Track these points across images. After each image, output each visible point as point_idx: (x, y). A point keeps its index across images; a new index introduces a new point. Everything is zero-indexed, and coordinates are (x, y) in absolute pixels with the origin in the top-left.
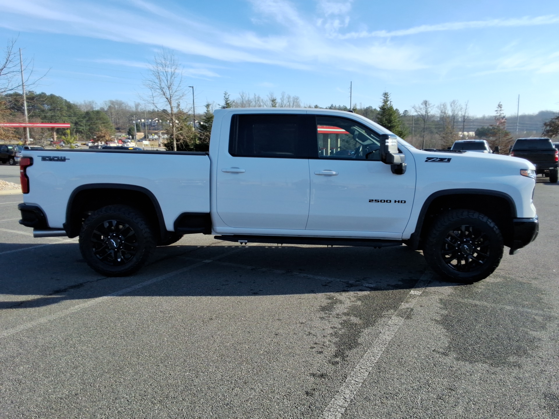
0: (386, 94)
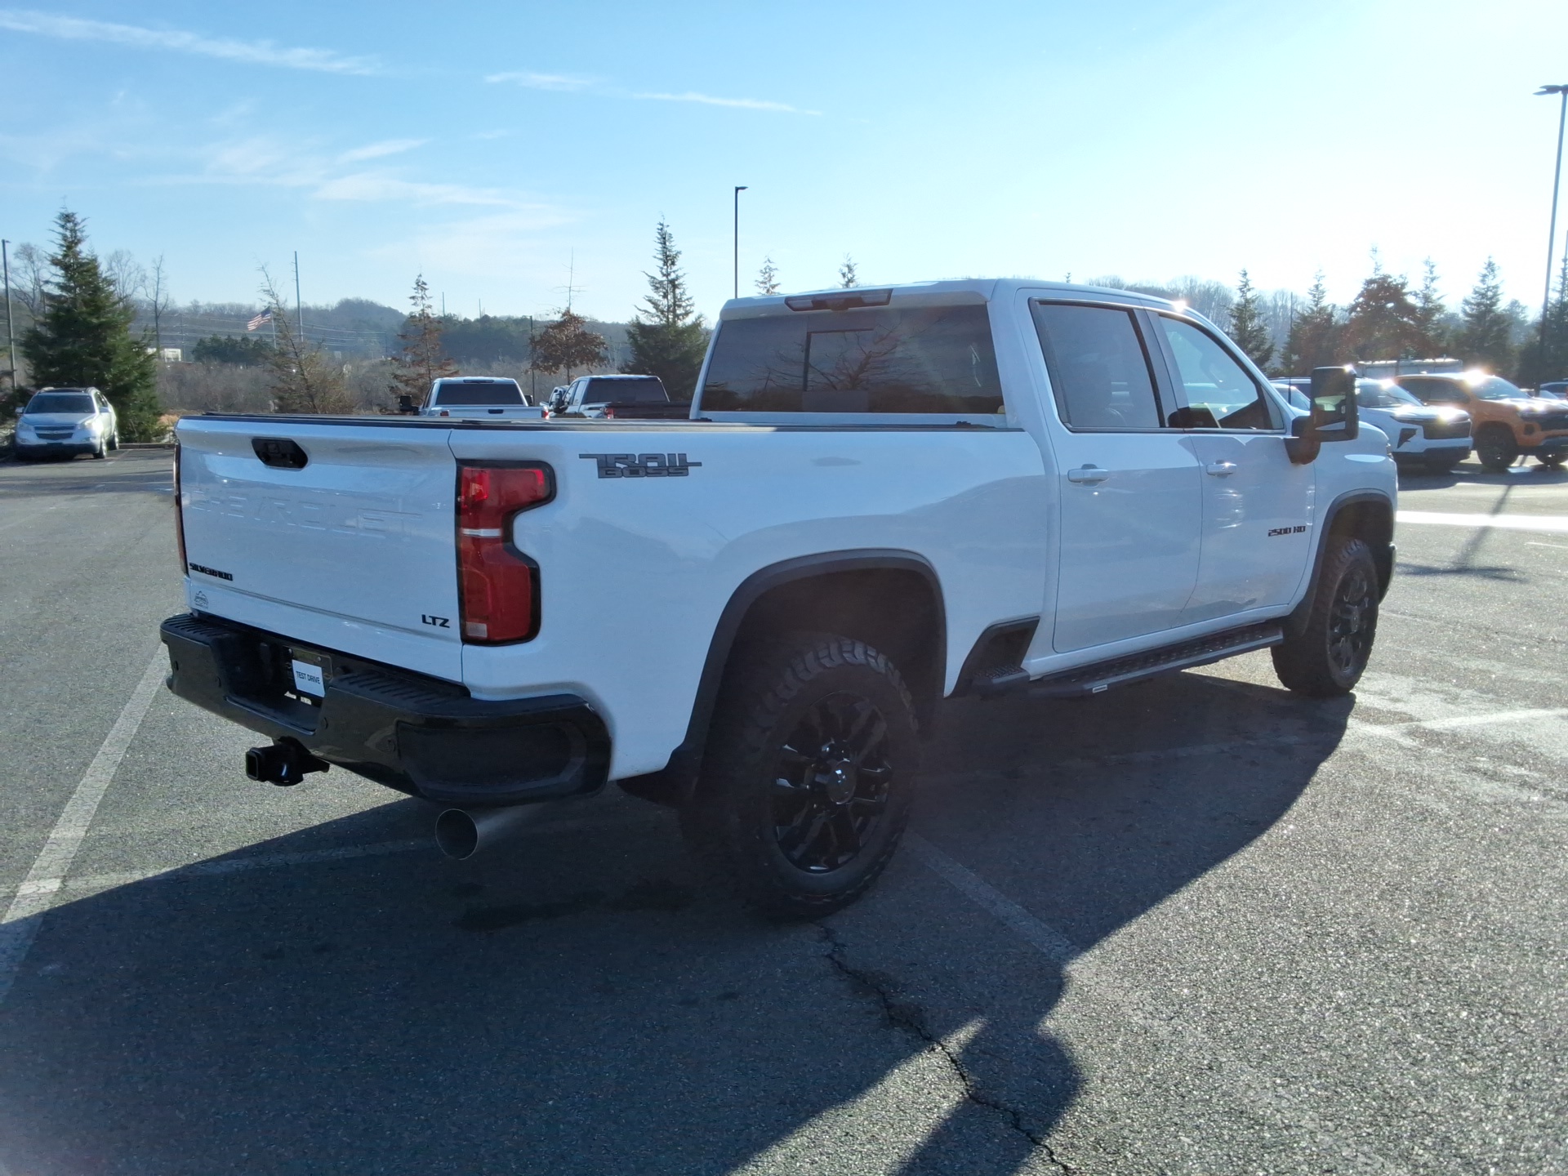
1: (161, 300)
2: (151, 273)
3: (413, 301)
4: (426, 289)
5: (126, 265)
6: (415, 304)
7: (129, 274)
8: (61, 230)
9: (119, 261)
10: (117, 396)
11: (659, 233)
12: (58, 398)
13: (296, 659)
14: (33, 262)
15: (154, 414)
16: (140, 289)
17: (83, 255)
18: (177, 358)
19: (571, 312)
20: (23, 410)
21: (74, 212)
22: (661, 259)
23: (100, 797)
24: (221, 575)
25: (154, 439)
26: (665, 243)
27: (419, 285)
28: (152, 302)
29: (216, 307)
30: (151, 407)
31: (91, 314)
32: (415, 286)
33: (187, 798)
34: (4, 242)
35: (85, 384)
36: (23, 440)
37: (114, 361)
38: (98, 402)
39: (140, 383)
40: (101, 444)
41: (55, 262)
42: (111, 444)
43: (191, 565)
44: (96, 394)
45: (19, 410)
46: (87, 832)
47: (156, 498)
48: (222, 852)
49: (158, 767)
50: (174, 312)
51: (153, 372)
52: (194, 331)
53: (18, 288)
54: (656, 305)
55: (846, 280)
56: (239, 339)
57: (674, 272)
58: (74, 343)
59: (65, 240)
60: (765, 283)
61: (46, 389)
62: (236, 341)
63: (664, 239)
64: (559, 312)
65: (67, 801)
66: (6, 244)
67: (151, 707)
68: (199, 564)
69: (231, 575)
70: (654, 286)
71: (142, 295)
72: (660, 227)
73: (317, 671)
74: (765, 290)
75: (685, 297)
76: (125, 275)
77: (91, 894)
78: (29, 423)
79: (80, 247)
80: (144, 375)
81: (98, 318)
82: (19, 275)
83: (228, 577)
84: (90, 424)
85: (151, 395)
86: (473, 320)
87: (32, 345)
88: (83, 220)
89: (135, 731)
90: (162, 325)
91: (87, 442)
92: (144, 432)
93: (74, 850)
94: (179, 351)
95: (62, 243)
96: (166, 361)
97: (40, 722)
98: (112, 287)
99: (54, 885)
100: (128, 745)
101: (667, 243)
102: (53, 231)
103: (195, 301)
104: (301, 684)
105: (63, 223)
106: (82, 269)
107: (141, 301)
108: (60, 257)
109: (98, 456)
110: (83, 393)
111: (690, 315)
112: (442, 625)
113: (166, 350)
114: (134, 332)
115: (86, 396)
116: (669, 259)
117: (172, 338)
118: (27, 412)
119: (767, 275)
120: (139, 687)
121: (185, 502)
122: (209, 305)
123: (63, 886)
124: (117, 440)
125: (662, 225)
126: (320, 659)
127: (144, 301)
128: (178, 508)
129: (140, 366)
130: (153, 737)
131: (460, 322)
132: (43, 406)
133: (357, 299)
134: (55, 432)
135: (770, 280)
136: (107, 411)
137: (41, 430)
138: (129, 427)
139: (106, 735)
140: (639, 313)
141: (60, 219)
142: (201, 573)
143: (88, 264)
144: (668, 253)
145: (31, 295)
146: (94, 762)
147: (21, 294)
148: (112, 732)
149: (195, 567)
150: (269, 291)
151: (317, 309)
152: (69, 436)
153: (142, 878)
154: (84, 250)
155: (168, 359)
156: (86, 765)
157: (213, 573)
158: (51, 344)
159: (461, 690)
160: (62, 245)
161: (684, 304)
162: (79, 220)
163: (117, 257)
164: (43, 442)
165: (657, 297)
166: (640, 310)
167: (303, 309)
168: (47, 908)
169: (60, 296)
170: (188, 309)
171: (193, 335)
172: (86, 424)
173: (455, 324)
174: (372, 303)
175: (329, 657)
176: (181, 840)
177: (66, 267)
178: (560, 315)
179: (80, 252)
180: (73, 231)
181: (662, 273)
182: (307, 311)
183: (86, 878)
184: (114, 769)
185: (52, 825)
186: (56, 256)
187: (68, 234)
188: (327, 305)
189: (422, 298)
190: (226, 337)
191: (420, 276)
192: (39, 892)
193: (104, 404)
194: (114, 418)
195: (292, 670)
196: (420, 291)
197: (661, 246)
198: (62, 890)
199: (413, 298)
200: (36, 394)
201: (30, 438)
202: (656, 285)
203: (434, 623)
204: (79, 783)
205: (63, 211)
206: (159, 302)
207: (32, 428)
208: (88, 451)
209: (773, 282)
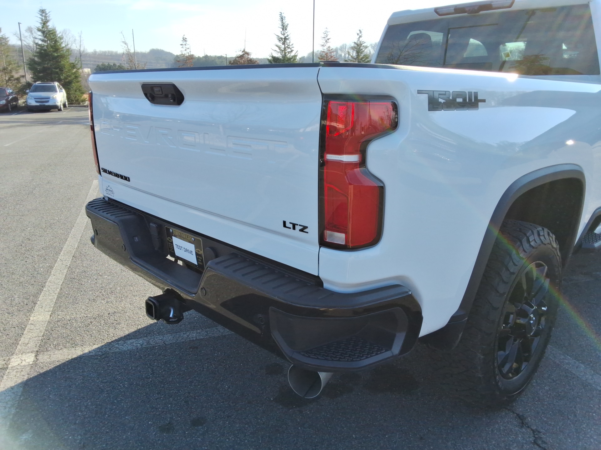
0: (43, 11)
1: (82, 49)
2: (78, 38)
3: (181, 46)
4: (186, 41)
5: (68, 35)
6: (182, 47)
7: (69, 39)
8: (41, 17)
9: (65, 33)
10: (66, 85)
11: (280, 16)
12: (43, 86)
13: (175, 236)
14: (32, 34)
15: (81, 93)
16: (74, 44)
17: (50, 27)
18: (89, 72)
19: (246, 51)
20: (29, 91)
21: (45, 9)
22: (281, 28)
23: (58, 290)
24: (122, 177)
25: (81, 103)
26: (282, 21)
27: (184, 39)
28: (78, 50)
29: (103, 52)
30: (80, 90)
31: (54, 52)
32: (182, 40)
33: (105, 291)
34: (19, 23)
35: (53, 80)
36: (30, 103)
37: (64, 71)
38: (58, 88)
39: (75, 80)
40: (61, 105)
41: (39, 30)
42: (64, 106)
43: (102, 169)
44: (58, 85)
45: (28, 91)
46: (51, 316)
47: (83, 127)
48: (127, 333)
49: (89, 270)
50: (87, 54)
51: (79, 76)
52: (95, 62)
53: (27, 45)
54: (279, 48)
55: (359, 36)
56: (112, 64)
57: (287, 33)
58: (48, 63)
59: (42, 21)
60: (325, 38)
61: (38, 82)
62: (111, 65)
63: (282, 19)
64: (241, 51)
65: (41, 293)
66: (20, 24)
67: (84, 232)
68: (108, 169)
69: (129, 178)
70: (279, 39)
71: (74, 47)
72: (280, 14)
73: (191, 247)
74: (325, 41)
75: (291, 44)
76: (68, 39)
77: (52, 366)
78: (32, 96)
79: (48, 24)
80: (76, 77)
81: (57, 53)
82: (27, 39)
83: (127, 179)
84: (56, 97)
85: (79, 85)
86: (201, 57)
87: (32, 65)
88: (49, 12)
89: (76, 246)
90: (83, 59)
91: (55, 104)
92: (77, 101)
93: (43, 329)
94: (89, 69)
95: (41, 22)
96: (85, 73)
97: (29, 240)
98: (62, 40)
99: (30, 359)
100: (73, 255)
101: (284, 21)
102: (37, 17)
103: (95, 50)
104: (178, 253)
105: (41, 14)
106: (50, 33)
107: (74, 50)
108: (41, 28)
109: (60, 110)
110: (52, 84)
111: (293, 51)
112: (302, 230)
113: (85, 69)
114: (72, 60)
115: (53, 86)
116: (284, 27)
117: (87, 64)
118: (31, 92)
119: (326, 35)
120: (78, 220)
121: (96, 129)
122: (100, 51)
123: (36, 360)
124: (67, 103)
125: (281, 13)
126: (193, 239)
127: (76, 50)
128: (93, 132)
129: (75, 73)
130: (85, 250)
131: (197, 58)
132: (37, 89)
133: (157, 49)
134: (42, 100)
135: (327, 37)
136: (62, 92)
137: (37, 99)
138: (71, 98)
139: (62, 248)
140: (273, 52)
141: (40, 12)
142: (109, 175)
143: (52, 31)
144: (284, 25)
145: (33, 47)
146: (55, 266)
147: (28, 47)
148: (65, 246)
149: (105, 171)
150: (124, 42)
151: (141, 52)
152: (48, 102)
153: (82, 353)
154: (50, 25)
155: (86, 72)
156: (51, 267)
157: (117, 175)
158: (39, 64)
159: (317, 281)
160: (41, 23)
161: (291, 47)
162: (47, 12)
163: (65, 31)
164: (38, 104)
165: (280, 44)
166: (273, 50)
167: (136, 53)
168: (26, 378)
169: (42, 44)
170: (92, 53)
171: (95, 63)
172: (54, 97)
173: (195, 58)
174: (162, 50)
175: (200, 239)
176: (103, 322)
177: (43, 32)
178: (241, 52)
179: (49, 26)
180: (45, 17)
181: (281, 34)
182: (138, 53)
183: (49, 353)
184: (65, 271)
185: (31, 311)
186: (39, 27)
187: (43, 18)
188: (145, 51)
189: (185, 45)
190: (108, 64)
191: (184, 35)
192: (21, 364)
193: (61, 89)
194: (65, 95)
195: (172, 243)
196: (184, 42)
197: (281, 22)
198: (35, 363)
199: (182, 45)
200: (34, 85)
201: (33, 103)
202: (280, 39)
203: (294, 228)
204: (47, 280)
205: (41, 8)
206: (81, 50)
207: (33, 98)
208: (55, 108)
209: (328, 38)
